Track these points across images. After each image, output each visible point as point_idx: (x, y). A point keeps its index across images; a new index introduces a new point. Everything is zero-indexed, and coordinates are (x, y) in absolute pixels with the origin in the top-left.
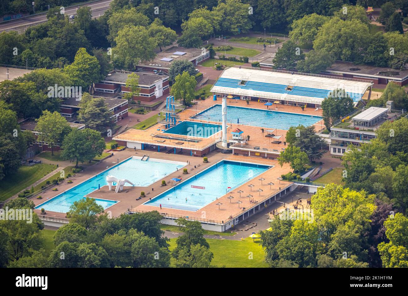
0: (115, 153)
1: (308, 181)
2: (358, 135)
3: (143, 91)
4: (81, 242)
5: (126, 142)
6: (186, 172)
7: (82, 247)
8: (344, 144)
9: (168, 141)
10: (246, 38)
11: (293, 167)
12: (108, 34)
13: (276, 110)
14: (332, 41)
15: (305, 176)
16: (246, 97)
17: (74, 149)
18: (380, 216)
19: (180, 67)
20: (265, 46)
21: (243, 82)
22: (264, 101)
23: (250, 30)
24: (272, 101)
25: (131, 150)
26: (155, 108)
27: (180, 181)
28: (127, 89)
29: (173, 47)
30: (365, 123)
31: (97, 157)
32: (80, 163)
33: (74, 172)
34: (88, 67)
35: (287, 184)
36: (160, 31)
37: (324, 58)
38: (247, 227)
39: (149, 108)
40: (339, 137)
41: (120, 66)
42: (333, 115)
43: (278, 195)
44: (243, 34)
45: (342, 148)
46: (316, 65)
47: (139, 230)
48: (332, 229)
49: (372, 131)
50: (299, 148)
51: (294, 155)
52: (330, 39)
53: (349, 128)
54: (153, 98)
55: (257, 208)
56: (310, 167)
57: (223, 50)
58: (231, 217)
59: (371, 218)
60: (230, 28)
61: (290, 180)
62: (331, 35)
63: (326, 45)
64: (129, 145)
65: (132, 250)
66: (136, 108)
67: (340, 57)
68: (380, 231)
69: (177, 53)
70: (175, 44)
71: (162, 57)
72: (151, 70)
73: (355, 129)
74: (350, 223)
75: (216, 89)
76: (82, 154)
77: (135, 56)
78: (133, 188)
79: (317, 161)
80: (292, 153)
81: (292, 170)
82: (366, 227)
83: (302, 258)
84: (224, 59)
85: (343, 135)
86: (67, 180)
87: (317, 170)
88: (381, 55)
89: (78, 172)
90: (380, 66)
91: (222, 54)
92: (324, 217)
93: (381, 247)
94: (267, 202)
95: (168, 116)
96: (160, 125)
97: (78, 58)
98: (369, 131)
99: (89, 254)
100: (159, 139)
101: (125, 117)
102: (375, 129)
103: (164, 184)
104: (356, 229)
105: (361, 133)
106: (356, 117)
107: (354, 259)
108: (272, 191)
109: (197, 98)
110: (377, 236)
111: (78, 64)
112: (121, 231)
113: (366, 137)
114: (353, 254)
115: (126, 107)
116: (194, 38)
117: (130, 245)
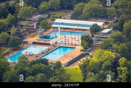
0: (24, 45)
1: (89, 51)
2: (103, 37)
3: (30, 27)
4: (26, 67)
5: (27, 42)
6: (49, 50)
7: (26, 68)
8: (98, 40)
9: (41, 41)
10: (59, 11)
11: (84, 47)
12: (15, 10)
13: (74, 31)
14: (89, 10)
15: (88, 50)
16: (63, 28)
17: (13, 43)
18: (117, 59)
19: (41, 19)
20: (66, 13)
21: (62, 23)
22: (70, 29)
23: (60, 9)
24: (72, 29)
25: (29, 44)
26: (34, 32)
27: (48, 52)
28: (25, 26)
29: (37, 14)
30: (105, 34)
31: (20, 46)
32: (14, 48)
33: (13, 50)
34: (12, 19)
35: (82, 52)
36: (32, 9)
37: (87, 15)
38: (72, 65)
39: (33, 32)
40: (97, 38)
41: (21, 19)
42: (94, 32)
43: (80, 56)
44: (58, 10)
45: (98, 42)
46: (85, 17)
47: (43, 63)
48: (102, 63)
49: (108, 36)
50: (85, 41)
51: (84, 43)
52: (88, 10)
53: (100, 35)
54: (33, 29)
55: (74, 59)
56: (89, 47)
57: (53, 15)
58: (67, 62)
59: (114, 60)
60: (54, 8)
61: (83, 51)
62: (89, 8)
63: (87, 12)
64: (29, 43)
65: (42, 69)
66: (28, 32)
67: (92, 16)
68: (117, 63)
69: (38, 15)
70: (37, 13)
71: (34, 17)
72: (31, 21)
73: (102, 35)
74: (108, 61)
75: (53, 26)
76: (15, 45)
77: (26, 16)
78: (33, 55)
79: (91, 45)
80: (83, 43)
81: (83, 48)
82: (113, 62)
83: (94, 72)
84: (53, 17)
85: (98, 37)
86: (11, 53)
87: (91, 48)
88: (105, 14)
89: (14, 50)
90: (105, 18)
91: (52, 16)
92: (99, 59)
93: (118, 68)
94: (77, 57)
95: (40, 33)
96: (38, 36)
97: (8, 17)
98: (107, 36)
99: (29, 70)
100: (38, 40)
101: (25, 34)
102: (109, 35)
103: (43, 53)
104: (110, 63)
105: (104, 36)
106: (102, 32)
107: (111, 72)
108: (78, 55)
109: (48, 29)
110: (116, 65)
111: (9, 18)
112: (37, 64)
113: (106, 38)
114: (110, 70)
115: (25, 31)
116: (43, 11)
117: (41, 68)
